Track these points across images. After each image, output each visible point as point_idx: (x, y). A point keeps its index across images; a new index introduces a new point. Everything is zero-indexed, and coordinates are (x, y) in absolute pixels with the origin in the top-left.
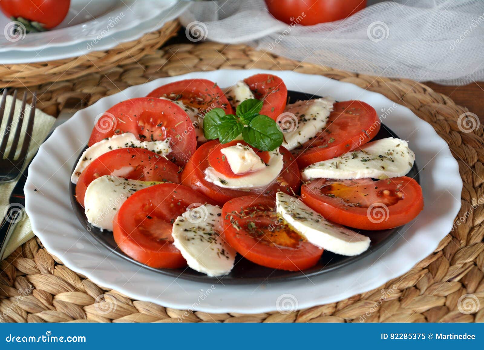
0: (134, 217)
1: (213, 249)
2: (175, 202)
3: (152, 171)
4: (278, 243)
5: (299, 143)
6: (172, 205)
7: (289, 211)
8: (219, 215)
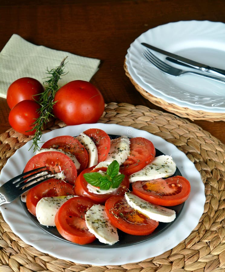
0: (65, 219)
1: (109, 231)
2: (80, 206)
3: (60, 190)
4: (137, 222)
5: (122, 163)
6: (79, 208)
7: (136, 204)
8: (103, 210)
